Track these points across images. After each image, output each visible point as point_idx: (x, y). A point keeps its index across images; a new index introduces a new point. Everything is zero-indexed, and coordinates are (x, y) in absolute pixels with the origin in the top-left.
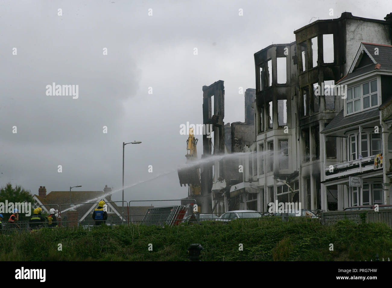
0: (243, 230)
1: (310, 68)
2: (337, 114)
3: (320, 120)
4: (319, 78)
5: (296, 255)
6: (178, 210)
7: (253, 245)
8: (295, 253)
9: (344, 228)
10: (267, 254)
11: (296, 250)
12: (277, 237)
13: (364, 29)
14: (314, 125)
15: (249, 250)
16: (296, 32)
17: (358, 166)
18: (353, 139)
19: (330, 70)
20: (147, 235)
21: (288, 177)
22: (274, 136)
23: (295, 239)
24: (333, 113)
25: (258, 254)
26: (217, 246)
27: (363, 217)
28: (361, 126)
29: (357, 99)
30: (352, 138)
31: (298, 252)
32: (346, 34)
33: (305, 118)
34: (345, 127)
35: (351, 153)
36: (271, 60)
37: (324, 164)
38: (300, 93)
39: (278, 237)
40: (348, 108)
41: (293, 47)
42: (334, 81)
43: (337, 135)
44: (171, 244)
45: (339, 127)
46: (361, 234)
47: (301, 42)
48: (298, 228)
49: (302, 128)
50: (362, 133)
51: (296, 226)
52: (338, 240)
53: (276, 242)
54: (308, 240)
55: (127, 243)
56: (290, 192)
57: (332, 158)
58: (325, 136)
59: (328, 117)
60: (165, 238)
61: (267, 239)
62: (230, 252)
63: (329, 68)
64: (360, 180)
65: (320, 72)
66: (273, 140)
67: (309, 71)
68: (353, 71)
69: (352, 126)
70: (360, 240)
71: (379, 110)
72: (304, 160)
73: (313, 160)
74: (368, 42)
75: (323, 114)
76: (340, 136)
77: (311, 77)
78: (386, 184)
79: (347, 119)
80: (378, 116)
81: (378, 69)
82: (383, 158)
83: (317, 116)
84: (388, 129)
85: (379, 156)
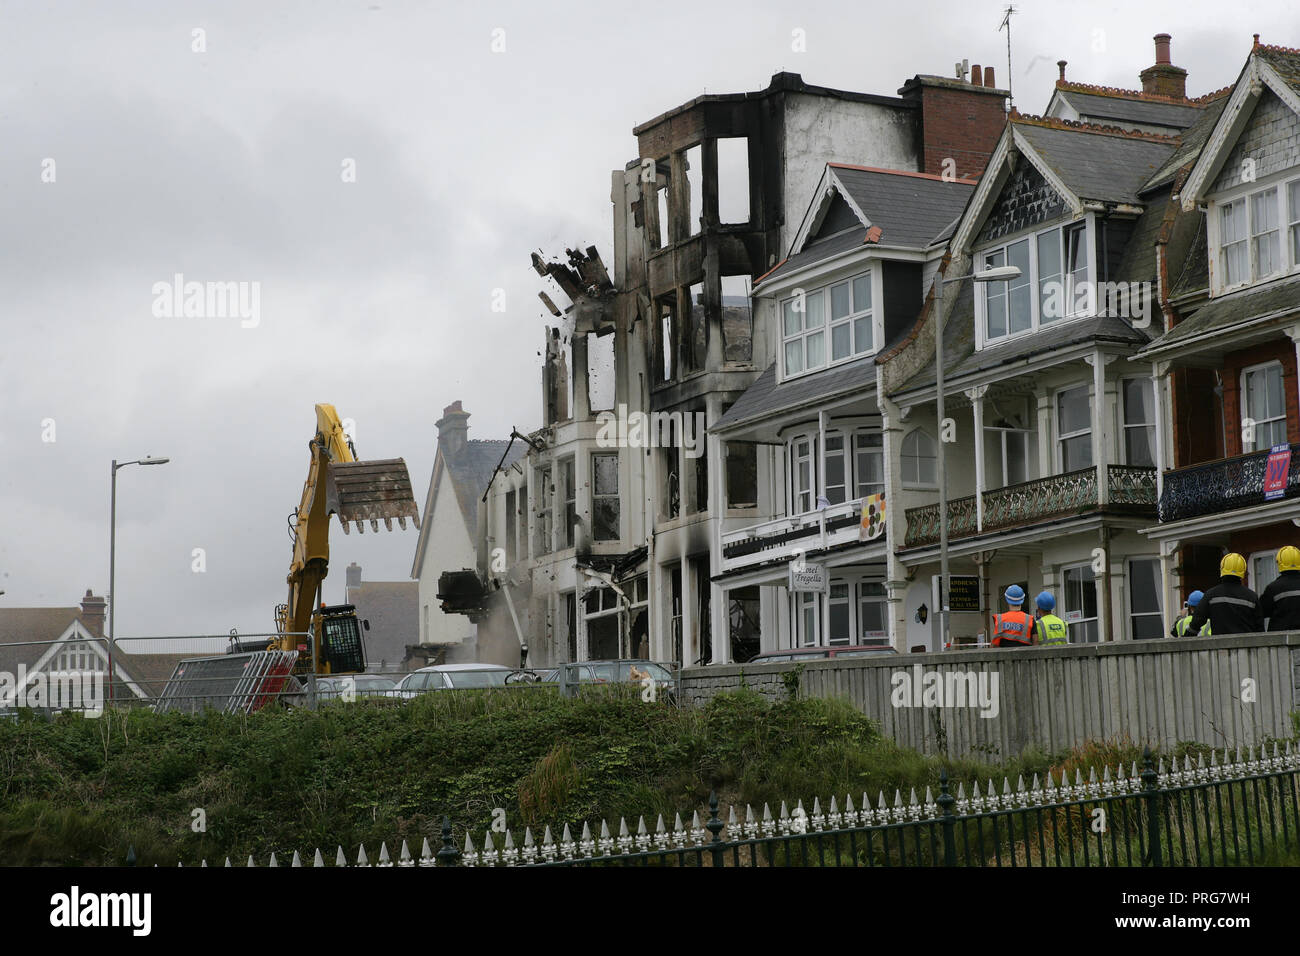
0: (437, 725)
1: (683, 239)
2: (757, 376)
3: (708, 393)
4: (705, 267)
5: (589, 799)
6: (265, 666)
7: (462, 770)
8: (586, 791)
9: (732, 715)
10: (502, 795)
11: (588, 783)
12: (534, 745)
13: (838, 122)
14: (692, 408)
15: (450, 785)
16: (640, 132)
17: (815, 531)
18: (804, 450)
19: (738, 245)
20: (151, 742)
21: (616, 564)
22: (577, 443)
23: (587, 749)
24: (748, 371)
25: (476, 797)
26: (358, 772)
27: (792, 684)
28: (824, 412)
29: (813, 330)
30: (800, 446)
31: (592, 787)
32: (785, 138)
33: (667, 386)
34: (779, 415)
35: (798, 493)
37: (720, 526)
38: (650, 313)
39: (537, 743)
40: (789, 358)
41: (633, 176)
42: (748, 277)
43: (757, 438)
44: (221, 768)
45: (761, 414)
46: (778, 732)
48: (596, 716)
50: (827, 431)
51: (591, 711)
52: (710, 752)
53: (531, 758)
54: (621, 753)
55: (87, 765)
56: (623, 608)
57: (744, 508)
58: (722, 441)
59: (732, 384)
60: (203, 751)
61: (504, 751)
62: (395, 790)
63: (736, 237)
64: (820, 571)
65: (709, 252)
66: (574, 452)
67: (676, 248)
68: (804, 249)
69: (800, 410)
70: (773, 750)
71: (876, 363)
72: (664, 513)
73: (688, 513)
74: (850, 163)
75: (717, 376)
76: (766, 440)
77: (683, 266)
78: (896, 585)
79: (786, 391)
80: (871, 381)
81: (872, 242)
82: (887, 505)
83: (699, 380)
84: (902, 422)
85: (877, 500)
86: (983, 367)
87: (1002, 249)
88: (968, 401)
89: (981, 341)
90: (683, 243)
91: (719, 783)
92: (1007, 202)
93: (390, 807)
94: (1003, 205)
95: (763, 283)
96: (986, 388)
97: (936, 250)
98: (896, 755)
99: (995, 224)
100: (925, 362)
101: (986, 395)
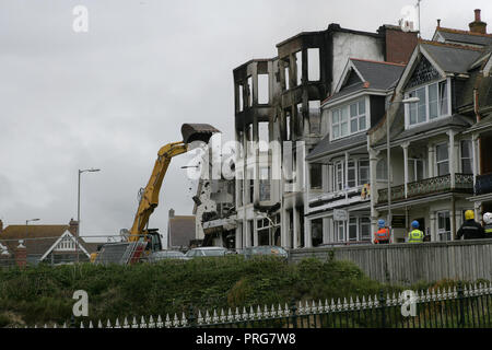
0: (197, 270)
1: (295, 86)
2: (322, 139)
4: (303, 97)
5: (253, 298)
6: (135, 247)
7: (207, 287)
8: (253, 295)
9: (309, 267)
10: (221, 296)
11: (254, 292)
13: (354, 42)
15: (202, 292)
16: (278, 46)
17: (343, 197)
18: (340, 167)
19: (315, 89)
20: (90, 275)
21: (269, 209)
23: (254, 280)
24: (319, 137)
25: (212, 297)
26: (168, 287)
27: (331, 255)
28: (347, 152)
29: (343, 121)
30: (338, 165)
31: (255, 294)
32: (333, 49)
34: (331, 153)
35: (337, 183)
36: (252, 77)
37: (308, 195)
38: (282, 115)
39: (234, 277)
40: (334, 132)
41: (276, 62)
42: (319, 101)
43: (322, 162)
44: (117, 285)
46: (326, 274)
47: (283, 57)
48: (257, 267)
50: (348, 160)
51: (256, 265)
52: (300, 281)
53: (233, 283)
54: (267, 281)
55: (67, 284)
56: (271, 226)
57: (317, 189)
59: (313, 142)
60: (110, 279)
62: (181, 294)
63: (314, 86)
64: (345, 213)
65: (304, 91)
67: (292, 90)
68: (340, 91)
69: (338, 152)
70: (324, 281)
71: (367, 134)
74: (358, 58)
76: (325, 163)
77: (295, 97)
78: (374, 218)
79: (333, 144)
80: (365, 141)
81: (366, 88)
82: (371, 188)
84: (377, 156)
85: (367, 186)
86: (407, 136)
87: (415, 91)
88: (402, 148)
89: (407, 126)
91: (303, 293)
93: (179, 301)
94: (416, 74)
95: (325, 103)
96: (409, 144)
97: (390, 91)
98: (370, 282)
99: (412, 81)
101: (409, 146)
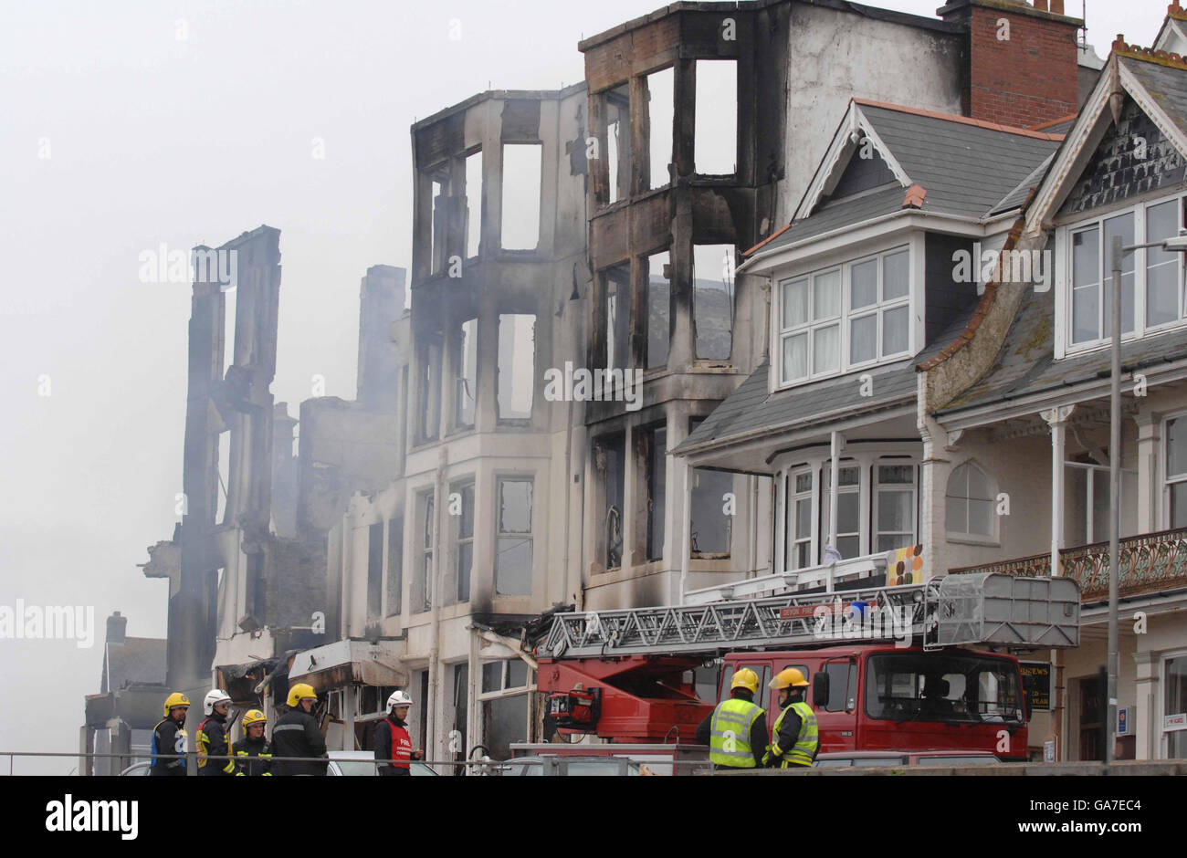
1: (640, 193)
2: (738, 382)
3: (669, 401)
4: (674, 232)
13: (859, 46)
14: (646, 420)
16: (588, 47)
18: (803, 484)
19: (719, 204)
21: (528, 627)
22: (479, 462)
24: (725, 374)
28: (838, 432)
29: (824, 321)
30: (799, 478)
32: (789, 64)
34: (775, 434)
35: (793, 541)
36: (481, 153)
37: (682, 581)
38: (591, 290)
40: (788, 358)
41: (570, 107)
42: (731, 248)
43: (735, 465)
45: (750, 432)
47: (605, 84)
49: (595, 431)
50: (841, 459)
56: (535, 687)
57: (713, 559)
58: (689, 465)
59: (704, 390)
63: (716, 194)
65: (679, 211)
66: (474, 473)
67: (633, 204)
68: (815, 211)
69: (805, 429)
71: (919, 369)
72: (599, 560)
73: (635, 562)
74: (873, 100)
75: (684, 379)
76: (748, 469)
77: (642, 228)
79: (782, 402)
80: (910, 394)
81: (914, 207)
82: (925, 562)
83: (656, 384)
84: (949, 450)
85: (908, 556)
86: (1068, 381)
87: (1097, 223)
88: (1045, 426)
89: (1063, 346)
90: (643, 197)
92: (1106, 161)
94: (1100, 165)
95: (757, 256)
96: (1070, 409)
97: (999, 221)
99: (1088, 189)
100: (984, 370)
101: (1072, 418)
